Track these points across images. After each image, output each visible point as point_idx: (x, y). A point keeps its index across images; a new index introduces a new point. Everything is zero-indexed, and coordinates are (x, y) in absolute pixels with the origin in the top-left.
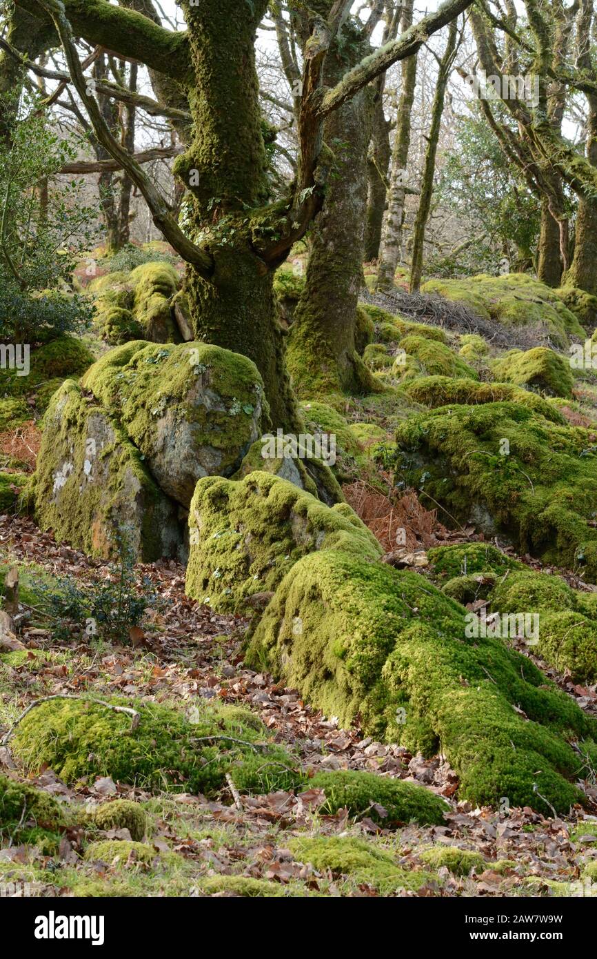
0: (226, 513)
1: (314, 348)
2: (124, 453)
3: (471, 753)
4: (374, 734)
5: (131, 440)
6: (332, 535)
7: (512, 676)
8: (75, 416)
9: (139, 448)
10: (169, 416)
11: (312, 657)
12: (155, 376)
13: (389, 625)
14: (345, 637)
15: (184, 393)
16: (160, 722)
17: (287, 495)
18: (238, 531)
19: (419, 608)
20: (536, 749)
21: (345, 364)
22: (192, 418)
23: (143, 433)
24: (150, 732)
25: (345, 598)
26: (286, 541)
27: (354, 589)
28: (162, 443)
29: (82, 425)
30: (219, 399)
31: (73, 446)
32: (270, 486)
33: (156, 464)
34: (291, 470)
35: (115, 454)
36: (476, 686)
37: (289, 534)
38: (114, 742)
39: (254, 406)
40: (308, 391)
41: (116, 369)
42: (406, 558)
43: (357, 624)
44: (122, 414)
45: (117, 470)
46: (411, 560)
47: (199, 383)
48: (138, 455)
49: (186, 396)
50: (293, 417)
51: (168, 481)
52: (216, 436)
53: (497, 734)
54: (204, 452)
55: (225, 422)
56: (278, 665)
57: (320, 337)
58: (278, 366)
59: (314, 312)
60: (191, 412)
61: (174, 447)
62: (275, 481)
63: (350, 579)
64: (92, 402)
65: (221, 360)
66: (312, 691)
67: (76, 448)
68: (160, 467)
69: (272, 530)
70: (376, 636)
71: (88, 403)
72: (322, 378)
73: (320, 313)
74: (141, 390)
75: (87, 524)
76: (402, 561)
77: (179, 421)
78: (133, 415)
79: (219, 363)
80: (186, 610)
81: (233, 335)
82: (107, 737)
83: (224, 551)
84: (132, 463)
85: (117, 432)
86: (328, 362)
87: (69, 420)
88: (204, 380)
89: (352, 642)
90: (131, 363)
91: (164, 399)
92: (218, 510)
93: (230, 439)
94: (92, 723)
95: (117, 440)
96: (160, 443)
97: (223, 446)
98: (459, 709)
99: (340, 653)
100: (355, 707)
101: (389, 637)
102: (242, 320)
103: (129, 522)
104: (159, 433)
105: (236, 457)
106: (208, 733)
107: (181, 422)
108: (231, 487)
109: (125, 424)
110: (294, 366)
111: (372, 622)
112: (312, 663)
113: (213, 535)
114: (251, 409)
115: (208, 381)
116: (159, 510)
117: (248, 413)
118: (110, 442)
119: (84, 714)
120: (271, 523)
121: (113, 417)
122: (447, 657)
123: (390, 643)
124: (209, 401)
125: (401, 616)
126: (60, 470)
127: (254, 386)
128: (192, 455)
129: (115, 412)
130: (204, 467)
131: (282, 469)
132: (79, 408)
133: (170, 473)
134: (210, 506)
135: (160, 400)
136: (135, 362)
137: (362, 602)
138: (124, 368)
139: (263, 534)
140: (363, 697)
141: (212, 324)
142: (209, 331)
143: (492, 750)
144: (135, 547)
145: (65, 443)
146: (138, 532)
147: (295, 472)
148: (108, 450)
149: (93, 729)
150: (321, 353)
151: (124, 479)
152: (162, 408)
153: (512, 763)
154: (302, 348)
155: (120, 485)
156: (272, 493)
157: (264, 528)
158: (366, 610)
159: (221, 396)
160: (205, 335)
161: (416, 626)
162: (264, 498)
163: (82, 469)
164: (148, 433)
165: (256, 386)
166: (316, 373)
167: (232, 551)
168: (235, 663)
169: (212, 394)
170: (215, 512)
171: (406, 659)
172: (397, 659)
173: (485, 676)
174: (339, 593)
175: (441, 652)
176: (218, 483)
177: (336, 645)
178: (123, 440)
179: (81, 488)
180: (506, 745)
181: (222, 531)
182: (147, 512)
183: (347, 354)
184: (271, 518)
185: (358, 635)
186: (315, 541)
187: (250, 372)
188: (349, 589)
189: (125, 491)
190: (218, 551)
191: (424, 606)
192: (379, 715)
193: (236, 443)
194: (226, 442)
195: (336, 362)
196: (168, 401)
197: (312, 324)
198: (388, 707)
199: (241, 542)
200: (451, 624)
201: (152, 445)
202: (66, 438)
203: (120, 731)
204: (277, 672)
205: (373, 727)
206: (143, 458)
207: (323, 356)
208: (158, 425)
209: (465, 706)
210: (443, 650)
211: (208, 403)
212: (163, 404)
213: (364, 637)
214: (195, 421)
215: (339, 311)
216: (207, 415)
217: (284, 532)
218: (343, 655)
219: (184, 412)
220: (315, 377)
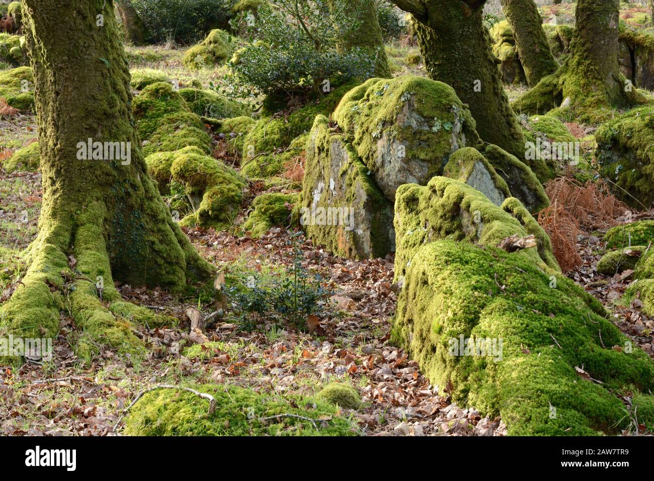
0: (417, 214)
1: (585, 73)
2: (355, 170)
3: (514, 415)
4: (459, 399)
5: (360, 159)
6: (488, 225)
7: (580, 340)
8: (322, 144)
9: (366, 165)
10: (385, 137)
11: (424, 335)
12: (376, 106)
13: (475, 302)
14: (442, 315)
15: (395, 117)
16: (236, 404)
17: (456, 194)
18: (426, 228)
19: (506, 286)
20: (575, 408)
21: (612, 84)
22: (402, 137)
23: (368, 153)
24: (226, 414)
25: (442, 281)
26: (457, 233)
27: (451, 273)
28: (381, 160)
29: (328, 151)
30: (423, 120)
31: (323, 168)
32: (444, 188)
33: (380, 177)
34: (482, 173)
35: (349, 171)
36: (538, 352)
37: (460, 227)
38: (193, 425)
39: (453, 123)
40: (582, 108)
41: (354, 103)
42: (518, 242)
43: (450, 304)
44: (353, 139)
45: (351, 185)
46: (522, 243)
47: (406, 108)
48: (365, 171)
49: (396, 119)
50: (513, 130)
51: (389, 190)
52: (422, 150)
53: (538, 396)
54: (414, 165)
55: (429, 138)
56: (408, 342)
57: (589, 64)
58: (495, 89)
59: (583, 45)
60: (401, 132)
61: (390, 162)
62: (448, 184)
63: (450, 265)
64: (335, 131)
65: (423, 88)
66: (425, 363)
67: (325, 169)
68: (382, 179)
69: (446, 225)
70: (464, 312)
71: (331, 132)
72: (593, 97)
73: (588, 45)
74: (367, 118)
75: (334, 230)
76: (515, 244)
77: (392, 141)
78: (361, 139)
79: (421, 90)
80: (382, 296)
81: (453, 67)
82: (188, 421)
83: (415, 245)
84: (360, 178)
85: (350, 154)
86: (597, 84)
87: (319, 147)
88: (409, 105)
89: (446, 318)
90: (365, 97)
91: (380, 124)
92: (411, 211)
93: (433, 152)
94: (178, 409)
95: (350, 160)
96: (379, 160)
97: (428, 158)
98: (514, 375)
99: (437, 330)
100: (447, 376)
101: (474, 313)
102: (459, 54)
103: (362, 226)
104: (379, 152)
105: (440, 166)
106: (278, 412)
107: (393, 141)
108: (420, 191)
109: (356, 146)
110: (571, 89)
111: (461, 301)
112: (425, 339)
113: (408, 232)
114: (450, 125)
115: (413, 106)
116: (386, 214)
117: (448, 129)
118: (345, 162)
119: (173, 401)
120: (446, 219)
121: (347, 142)
122: (519, 328)
123: (475, 318)
124: (415, 122)
125: (487, 294)
126: (316, 188)
127: (451, 107)
128: (404, 167)
129: (349, 138)
130: (414, 176)
131: (474, 173)
132: (325, 137)
133: (390, 184)
134: (406, 209)
135: (378, 125)
136: (368, 96)
137: (455, 284)
138: (360, 101)
139: (440, 229)
140: (454, 367)
141: (436, 59)
142: (435, 65)
143: (531, 411)
144: (367, 247)
145: (318, 166)
146: (368, 233)
147: (486, 174)
148: (344, 169)
149: (177, 414)
150: (591, 77)
151: (356, 192)
152: (379, 131)
153: (546, 422)
154: (576, 75)
155: (353, 196)
156: (445, 194)
157: (441, 223)
158: (458, 291)
159: (425, 117)
160: (432, 69)
161: (499, 301)
162: (440, 199)
163: (329, 186)
164: (371, 154)
165: (453, 106)
166: (588, 93)
167: (420, 245)
168: (382, 341)
169: (417, 116)
170: (409, 213)
171: (485, 331)
172: (477, 332)
173: (552, 342)
174: (439, 278)
175: (514, 324)
176: (411, 189)
177: (435, 323)
178: (354, 160)
179: (329, 201)
180: (544, 406)
181: (414, 228)
182: (375, 217)
183: (613, 76)
184: (445, 215)
185: (450, 314)
186: (477, 231)
187: (448, 95)
188: (446, 273)
189: (356, 201)
190: (410, 246)
191: (512, 283)
192: (465, 382)
193: (439, 154)
194: (430, 154)
195: (604, 83)
196: (383, 125)
197: (582, 55)
198: (471, 375)
199: (426, 236)
200: (533, 298)
201: (375, 162)
202: (318, 162)
203: (198, 416)
204: (408, 347)
205: (458, 393)
206: (369, 173)
207: (592, 79)
208: (377, 145)
209: (520, 372)
210: (516, 322)
211: (414, 124)
212: (380, 128)
213: (455, 314)
214: (404, 139)
215: (603, 42)
216: (414, 133)
217: (455, 225)
218: (440, 331)
219: (395, 133)
220: (587, 96)
